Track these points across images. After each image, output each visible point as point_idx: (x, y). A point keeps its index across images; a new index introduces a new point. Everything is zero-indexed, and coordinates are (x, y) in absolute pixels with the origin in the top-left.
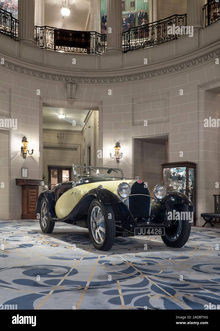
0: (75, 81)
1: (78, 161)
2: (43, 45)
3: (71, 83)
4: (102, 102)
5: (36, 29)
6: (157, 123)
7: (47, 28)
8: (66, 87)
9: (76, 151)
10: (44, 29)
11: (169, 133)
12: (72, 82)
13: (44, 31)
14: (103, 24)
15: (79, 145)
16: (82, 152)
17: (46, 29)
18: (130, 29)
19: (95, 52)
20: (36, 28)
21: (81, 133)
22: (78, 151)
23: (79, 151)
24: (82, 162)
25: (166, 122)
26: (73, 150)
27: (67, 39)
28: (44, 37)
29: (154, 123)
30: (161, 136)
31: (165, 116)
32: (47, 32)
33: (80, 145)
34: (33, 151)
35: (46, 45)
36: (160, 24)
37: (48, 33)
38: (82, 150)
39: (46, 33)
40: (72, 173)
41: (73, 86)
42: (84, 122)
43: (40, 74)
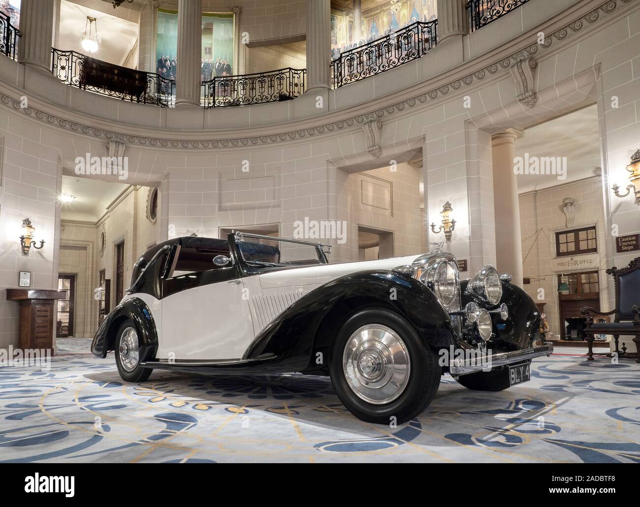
0: (122, 140)
1: (88, 266)
2: (65, 79)
3: (116, 142)
4: (167, 175)
5: (53, 53)
6: (259, 208)
7: (74, 54)
8: (107, 147)
9: (85, 251)
10: (69, 56)
11: (280, 223)
12: (119, 140)
13: (69, 59)
14: (160, 69)
15: (91, 242)
16: (95, 252)
17: (72, 55)
18: (215, 78)
19: (156, 103)
20: (52, 51)
21: (96, 225)
22: (88, 251)
23: (91, 251)
24: (94, 266)
25: (274, 206)
26: (80, 250)
27: (110, 76)
28: (69, 67)
29: (254, 208)
30: (265, 226)
31: (274, 200)
32: (74, 60)
33: (93, 242)
34: (42, 243)
35: (71, 80)
36: (265, 77)
37: (75, 63)
38: (95, 249)
39: (72, 61)
40: (75, 283)
41: (120, 147)
42: (108, 208)
43: (61, 123)
